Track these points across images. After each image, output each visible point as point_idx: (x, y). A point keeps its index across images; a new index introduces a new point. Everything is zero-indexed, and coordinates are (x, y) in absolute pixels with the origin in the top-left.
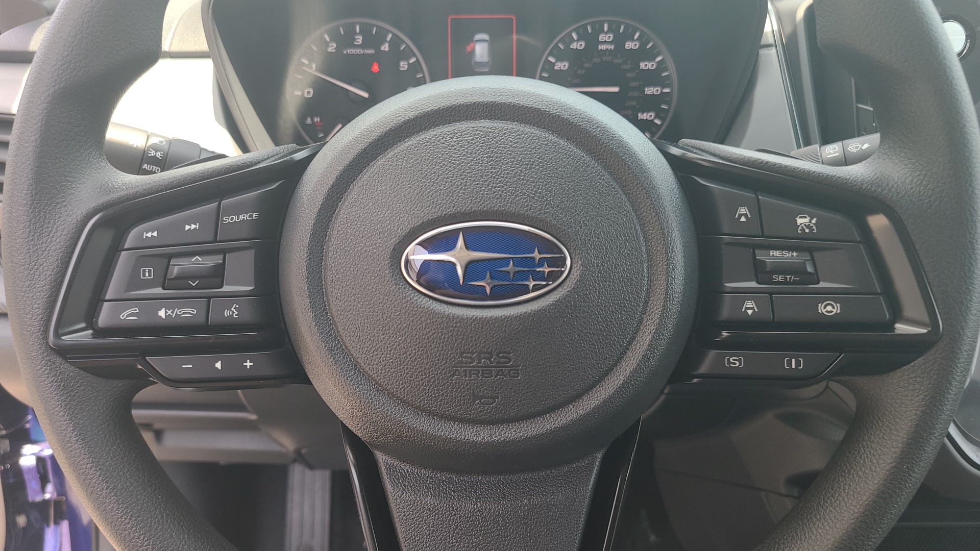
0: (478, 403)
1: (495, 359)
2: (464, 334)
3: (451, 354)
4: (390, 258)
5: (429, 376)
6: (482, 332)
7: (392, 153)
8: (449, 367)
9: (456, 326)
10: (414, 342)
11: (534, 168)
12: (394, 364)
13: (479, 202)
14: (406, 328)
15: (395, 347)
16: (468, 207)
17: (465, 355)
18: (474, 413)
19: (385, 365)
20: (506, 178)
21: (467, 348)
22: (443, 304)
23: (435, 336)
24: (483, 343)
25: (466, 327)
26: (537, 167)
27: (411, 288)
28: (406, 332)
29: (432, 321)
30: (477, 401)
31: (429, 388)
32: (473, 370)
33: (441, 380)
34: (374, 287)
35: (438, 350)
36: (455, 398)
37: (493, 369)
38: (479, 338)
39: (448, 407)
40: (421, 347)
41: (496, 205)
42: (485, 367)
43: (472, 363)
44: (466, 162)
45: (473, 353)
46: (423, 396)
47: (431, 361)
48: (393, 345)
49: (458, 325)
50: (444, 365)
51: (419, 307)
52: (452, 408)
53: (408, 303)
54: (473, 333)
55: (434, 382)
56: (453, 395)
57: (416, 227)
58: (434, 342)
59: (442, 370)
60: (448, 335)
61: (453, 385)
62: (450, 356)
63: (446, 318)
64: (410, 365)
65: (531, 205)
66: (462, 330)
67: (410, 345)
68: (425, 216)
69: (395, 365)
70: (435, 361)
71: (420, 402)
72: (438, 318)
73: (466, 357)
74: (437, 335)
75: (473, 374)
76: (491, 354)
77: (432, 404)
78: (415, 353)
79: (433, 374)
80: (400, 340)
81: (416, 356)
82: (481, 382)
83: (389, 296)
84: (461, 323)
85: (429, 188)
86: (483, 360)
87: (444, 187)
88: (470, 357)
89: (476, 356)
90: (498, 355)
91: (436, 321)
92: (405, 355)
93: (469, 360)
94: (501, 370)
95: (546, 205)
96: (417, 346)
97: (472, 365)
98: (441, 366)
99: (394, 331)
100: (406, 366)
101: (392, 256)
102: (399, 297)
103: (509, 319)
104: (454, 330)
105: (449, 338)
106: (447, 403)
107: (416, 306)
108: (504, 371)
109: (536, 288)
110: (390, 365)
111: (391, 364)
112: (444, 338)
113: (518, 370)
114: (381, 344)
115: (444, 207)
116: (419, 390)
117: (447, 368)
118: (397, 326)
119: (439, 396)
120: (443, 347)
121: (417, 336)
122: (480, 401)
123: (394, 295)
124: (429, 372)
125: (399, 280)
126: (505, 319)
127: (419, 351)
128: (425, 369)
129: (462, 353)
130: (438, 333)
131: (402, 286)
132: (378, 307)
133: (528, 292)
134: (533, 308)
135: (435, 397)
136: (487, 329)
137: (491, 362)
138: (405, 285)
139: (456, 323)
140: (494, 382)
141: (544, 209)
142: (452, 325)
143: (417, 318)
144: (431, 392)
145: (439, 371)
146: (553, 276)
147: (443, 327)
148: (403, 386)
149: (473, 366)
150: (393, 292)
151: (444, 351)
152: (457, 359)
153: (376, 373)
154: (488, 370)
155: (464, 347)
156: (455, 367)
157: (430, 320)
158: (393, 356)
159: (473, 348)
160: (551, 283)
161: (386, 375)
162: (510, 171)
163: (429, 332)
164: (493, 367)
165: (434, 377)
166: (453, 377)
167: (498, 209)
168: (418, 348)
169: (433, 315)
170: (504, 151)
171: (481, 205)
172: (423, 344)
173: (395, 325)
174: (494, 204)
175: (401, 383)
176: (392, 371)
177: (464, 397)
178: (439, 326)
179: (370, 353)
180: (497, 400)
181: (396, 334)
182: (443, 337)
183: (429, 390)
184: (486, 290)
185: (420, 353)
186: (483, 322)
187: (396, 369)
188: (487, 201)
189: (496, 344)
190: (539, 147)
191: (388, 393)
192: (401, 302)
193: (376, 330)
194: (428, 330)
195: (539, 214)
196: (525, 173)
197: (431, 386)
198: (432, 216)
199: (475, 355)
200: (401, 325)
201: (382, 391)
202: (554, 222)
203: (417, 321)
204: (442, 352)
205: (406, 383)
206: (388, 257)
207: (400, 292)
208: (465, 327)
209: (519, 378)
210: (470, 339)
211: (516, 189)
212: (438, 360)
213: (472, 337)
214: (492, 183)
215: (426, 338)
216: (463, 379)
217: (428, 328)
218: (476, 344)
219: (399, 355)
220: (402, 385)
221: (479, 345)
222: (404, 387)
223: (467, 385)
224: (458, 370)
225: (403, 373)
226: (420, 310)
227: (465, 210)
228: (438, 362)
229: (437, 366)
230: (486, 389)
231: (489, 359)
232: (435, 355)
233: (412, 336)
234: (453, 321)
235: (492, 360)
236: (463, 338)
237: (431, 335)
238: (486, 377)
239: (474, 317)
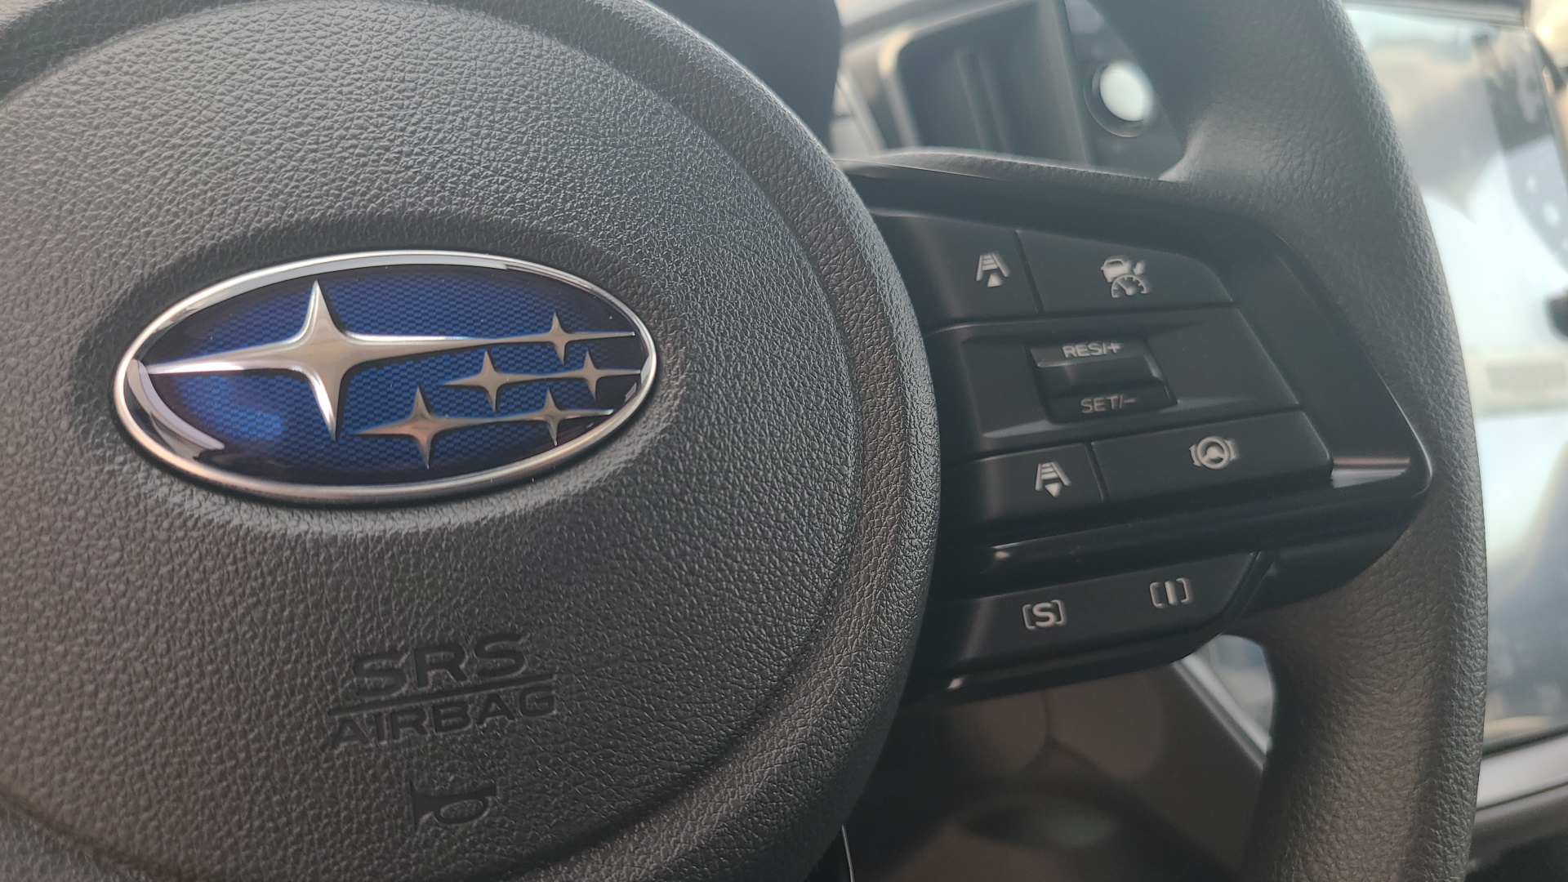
0: (429, 823)
1: (470, 663)
2: (359, 595)
3: (319, 668)
4: (70, 377)
5: (248, 757)
6: (420, 579)
7: (62, 74)
8: (318, 715)
9: (328, 573)
10: (182, 648)
11: (515, 109)
12: (111, 741)
13: (364, 194)
14: (148, 602)
15: (110, 676)
16: (330, 207)
17: (367, 666)
18: (418, 861)
19: (77, 750)
20: (439, 130)
21: (373, 641)
22: (274, 511)
23: (256, 615)
24: (426, 615)
25: (363, 570)
26: (524, 108)
27: (156, 472)
28: (147, 619)
29: (241, 565)
30: (426, 817)
31: (252, 801)
32: (403, 712)
33: (294, 765)
34: (19, 481)
35: (273, 662)
36: (349, 819)
37: (467, 696)
38: (411, 600)
39: (326, 858)
40: (211, 662)
41: (420, 199)
42: (440, 694)
43: (390, 688)
44: (309, 92)
45: (394, 653)
46: (229, 834)
47: (253, 705)
48: (102, 671)
49: (337, 565)
50: (297, 709)
51: (190, 524)
52: (339, 857)
53: (151, 518)
54: (391, 587)
55: (268, 776)
56: (338, 813)
57: (160, 275)
58: (255, 636)
59: (293, 729)
60: (302, 606)
61: (336, 776)
62: (316, 677)
63: (293, 550)
64: (174, 732)
65: (523, 200)
66: (353, 582)
67: (166, 660)
68: (189, 238)
69: (117, 744)
70: (263, 702)
71: (223, 859)
72: (265, 552)
73: (372, 672)
74: (265, 612)
75: (404, 724)
76: (456, 648)
77: (265, 858)
78: (190, 686)
79: (260, 750)
80: (130, 650)
81: (195, 694)
82: (433, 749)
83: (74, 503)
84: (346, 559)
85: (197, 161)
86: (432, 673)
87: (247, 156)
88: (389, 671)
89: (407, 663)
90: (478, 649)
91: (259, 564)
92: (152, 700)
93: (384, 681)
94: (495, 698)
95: (565, 201)
96: (195, 661)
97: (395, 695)
98: (290, 714)
99: (105, 620)
100: (159, 741)
101: (80, 370)
102: (114, 501)
103: (500, 529)
104: (322, 586)
105: (307, 615)
106: (322, 842)
107: (178, 523)
108: (503, 697)
109: (570, 430)
110: (95, 746)
111: (100, 741)
112: (291, 619)
113: (548, 688)
114: (54, 676)
115: (253, 208)
116: (212, 817)
117: (310, 720)
118: (114, 601)
119: (289, 823)
120: (288, 649)
121: (192, 626)
122: (437, 814)
123: (96, 497)
124: (247, 747)
125: (110, 448)
126: (487, 528)
127: (202, 675)
128: (232, 735)
129: (360, 660)
130: (268, 605)
131: (123, 464)
132: (36, 546)
133: (551, 447)
134: (571, 488)
135: (276, 829)
136: (435, 567)
137: (460, 676)
138: (132, 461)
139: (329, 561)
140: (475, 740)
141: (562, 210)
142: (317, 570)
143: (185, 563)
144: (261, 813)
145: (283, 738)
146: (613, 394)
147: (284, 581)
148: (152, 812)
149: (401, 699)
150: (91, 486)
151: (296, 661)
152: (344, 681)
153: (43, 785)
154: (452, 704)
155: (363, 636)
156: (338, 710)
157: (235, 562)
158: (105, 710)
159: (395, 637)
160: (610, 412)
161: (82, 786)
162: (448, 114)
163: (235, 605)
164: (467, 689)
165: (267, 758)
166: (334, 747)
167: (427, 210)
168: (200, 665)
169: (244, 546)
170: (421, 64)
171: (370, 201)
172: (215, 650)
173: (108, 600)
174: (411, 196)
175: (143, 802)
176: (105, 765)
177: (378, 810)
178: (269, 579)
179: (15, 713)
180: (490, 799)
181: (112, 631)
182: (286, 613)
183: (251, 810)
184: (415, 448)
185: (206, 682)
186: (421, 545)
187: (120, 758)
188: (387, 190)
189: (470, 612)
190: (519, 60)
191: (98, 853)
192: (121, 518)
193: (33, 628)
194: (229, 600)
195: (550, 222)
196: (493, 121)
197: (257, 792)
198: (213, 238)
199: (403, 660)
200: (129, 595)
201: (71, 850)
202: (596, 243)
203: (187, 575)
204: (289, 666)
205: (160, 802)
206: (65, 373)
207: (116, 486)
208: (358, 569)
209: (555, 712)
210: (381, 609)
211: (471, 158)
212: (277, 696)
213: (386, 601)
214: (397, 142)
215: (226, 625)
216: (370, 750)
217: (231, 592)
218: (404, 623)
219: (130, 703)
220: (148, 808)
221: (415, 626)
222: (156, 815)
223: (386, 765)
224: (351, 721)
225: (147, 768)
226: (195, 534)
227: (323, 215)
228: (277, 705)
229: (276, 719)
230: (452, 770)
231: (452, 666)
232: (265, 680)
233: (171, 629)
234: (317, 554)
235: (462, 666)
236: (358, 607)
237: (244, 615)
238: (448, 728)
239: (388, 536)
